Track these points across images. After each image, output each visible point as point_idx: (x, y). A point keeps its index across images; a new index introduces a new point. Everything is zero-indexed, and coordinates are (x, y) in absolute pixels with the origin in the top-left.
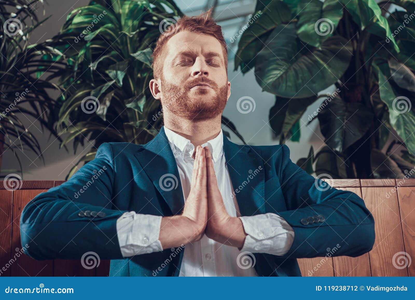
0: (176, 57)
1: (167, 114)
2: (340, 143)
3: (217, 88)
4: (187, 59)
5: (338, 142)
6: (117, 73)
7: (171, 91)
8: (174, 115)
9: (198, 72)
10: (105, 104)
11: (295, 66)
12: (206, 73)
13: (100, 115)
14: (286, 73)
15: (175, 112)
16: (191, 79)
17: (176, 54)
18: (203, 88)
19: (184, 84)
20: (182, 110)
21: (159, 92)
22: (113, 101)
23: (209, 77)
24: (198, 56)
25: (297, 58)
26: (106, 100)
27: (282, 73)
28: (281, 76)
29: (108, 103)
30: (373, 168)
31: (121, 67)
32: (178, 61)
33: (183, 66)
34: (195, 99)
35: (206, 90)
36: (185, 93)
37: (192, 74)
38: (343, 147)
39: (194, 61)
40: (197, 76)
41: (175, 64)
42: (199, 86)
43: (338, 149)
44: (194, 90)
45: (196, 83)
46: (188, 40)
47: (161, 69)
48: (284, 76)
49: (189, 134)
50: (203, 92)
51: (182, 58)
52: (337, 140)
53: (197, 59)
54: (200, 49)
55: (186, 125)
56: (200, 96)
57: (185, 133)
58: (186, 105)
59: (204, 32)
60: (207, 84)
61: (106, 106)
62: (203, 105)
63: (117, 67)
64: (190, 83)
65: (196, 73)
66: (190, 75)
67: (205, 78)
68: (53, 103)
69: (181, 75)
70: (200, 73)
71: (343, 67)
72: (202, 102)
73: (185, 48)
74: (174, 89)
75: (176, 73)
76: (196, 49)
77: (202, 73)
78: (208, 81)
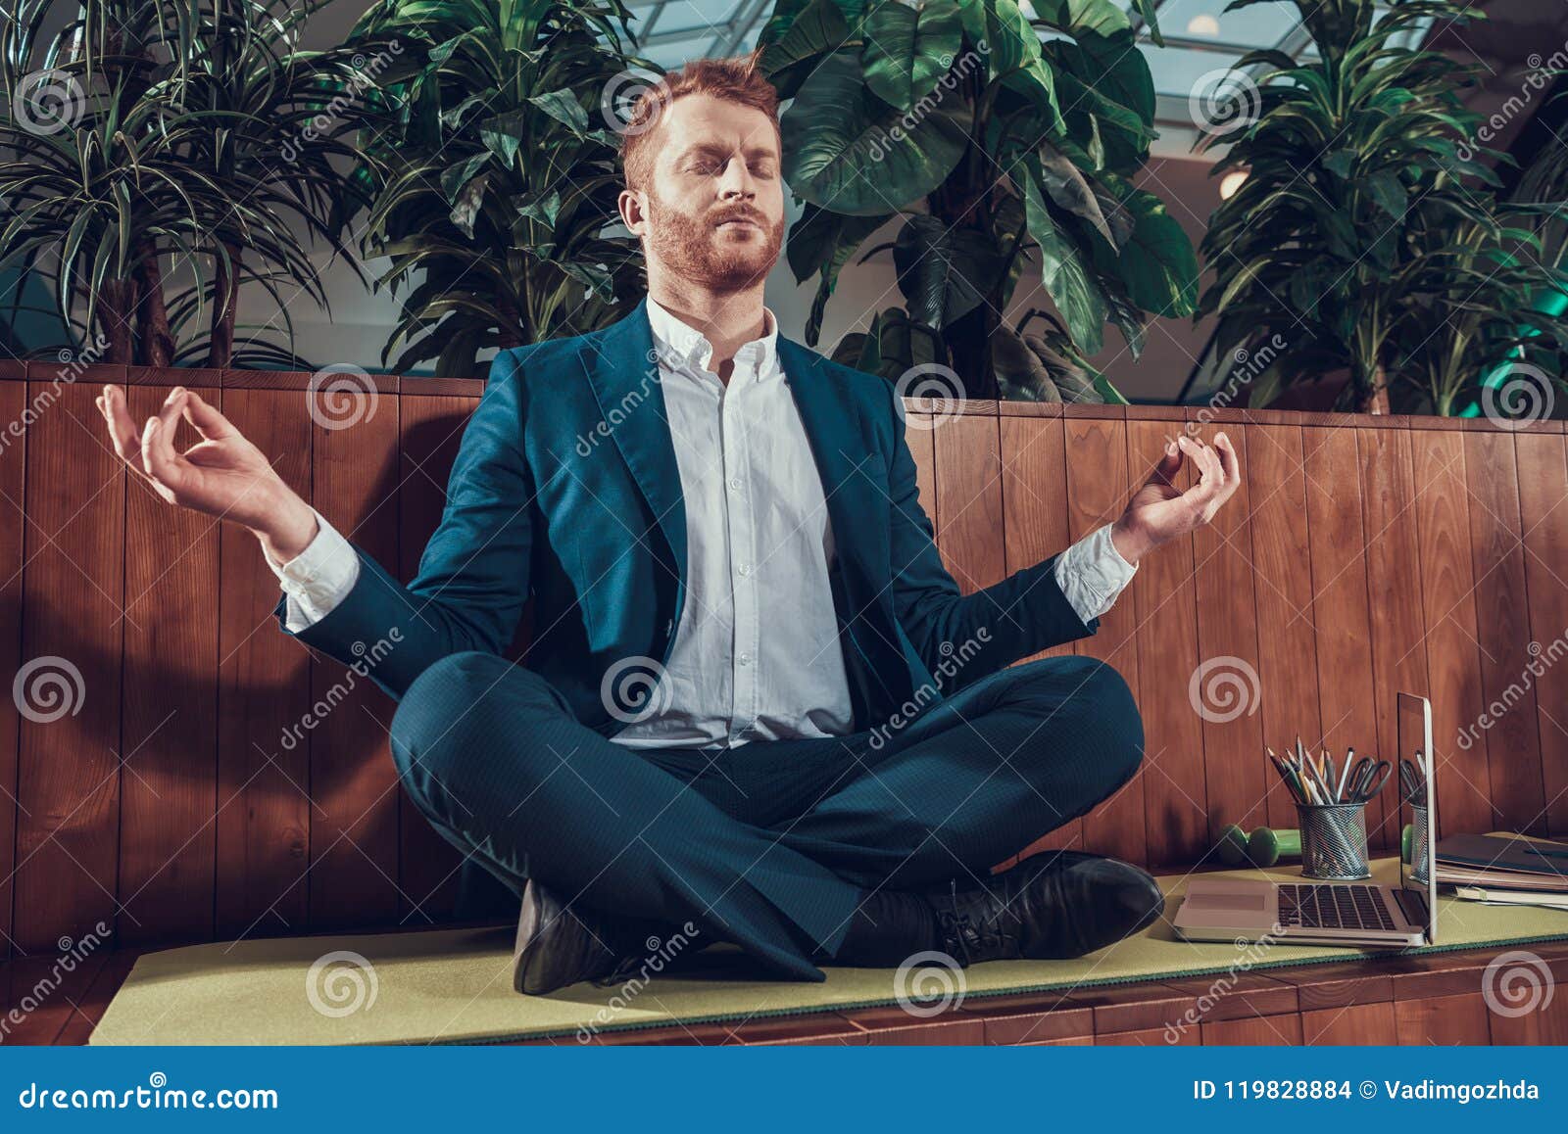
0: (687, 154)
1: (655, 271)
2: (938, 312)
3: (768, 227)
4: (709, 159)
5: (934, 310)
6: (500, 138)
7: (675, 227)
8: (674, 275)
9: (736, 194)
10: (469, 202)
11: (856, 145)
12: (752, 196)
13: (459, 225)
14: (839, 160)
15: (678, 270)
16: (718, 206)
17: (685, 147)
18: (744, 227)
19: (705, 214)
20: (693, 269)
21: (641, 219)
22: (486, 198)
23: (755, 204)
24: (733, 156)
25: (861, 130)
26: (471, 193)
27: (831, 159)
28: (830, 166)
29: (477, 202)
30: (995, 365)
31: (509, 126)
32: (690, 163)
33: (700, 174)
34: (725, 250)
35: (749, 231)
36: (705, 235)
37: (721, 195)
38: (943, 319)
39: (725, 167)
40: (731, 201)
41: (684, 168)
42: (735, 224)
43: (932, 324)
44: (725, 229)
45: (728, 215)
46: (712, 117)
47: (650, 173)
48: (836, 167)
49: (705, 317)
50: (742, 237)
51: (700, 157)
52: (931, 305)
53: (732, 163)
54: (738, 141)
55: (698, 298)
56: (737, 245)
57: (696, 315)
58: (705, 260)
59: (745, 102)
60: (751, 219)
61: (473, 206)
62: (742, 264)
63: (499, 125)
64: (717, 214)
65: (729, 195)
66: (716, 197)
67: (747, 205)
68: (341, 183)
69: (698, 193)
70: (740, 195)
71: (952, 154)
72: (742, 258)
73: (705, 136)
74: (680, 222)
75: (687, 188)
76: (730, 140)
77: (744, 194)
78: (753, 212)
